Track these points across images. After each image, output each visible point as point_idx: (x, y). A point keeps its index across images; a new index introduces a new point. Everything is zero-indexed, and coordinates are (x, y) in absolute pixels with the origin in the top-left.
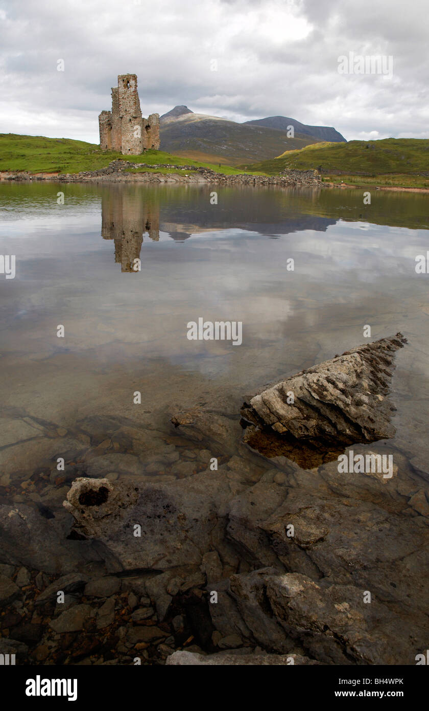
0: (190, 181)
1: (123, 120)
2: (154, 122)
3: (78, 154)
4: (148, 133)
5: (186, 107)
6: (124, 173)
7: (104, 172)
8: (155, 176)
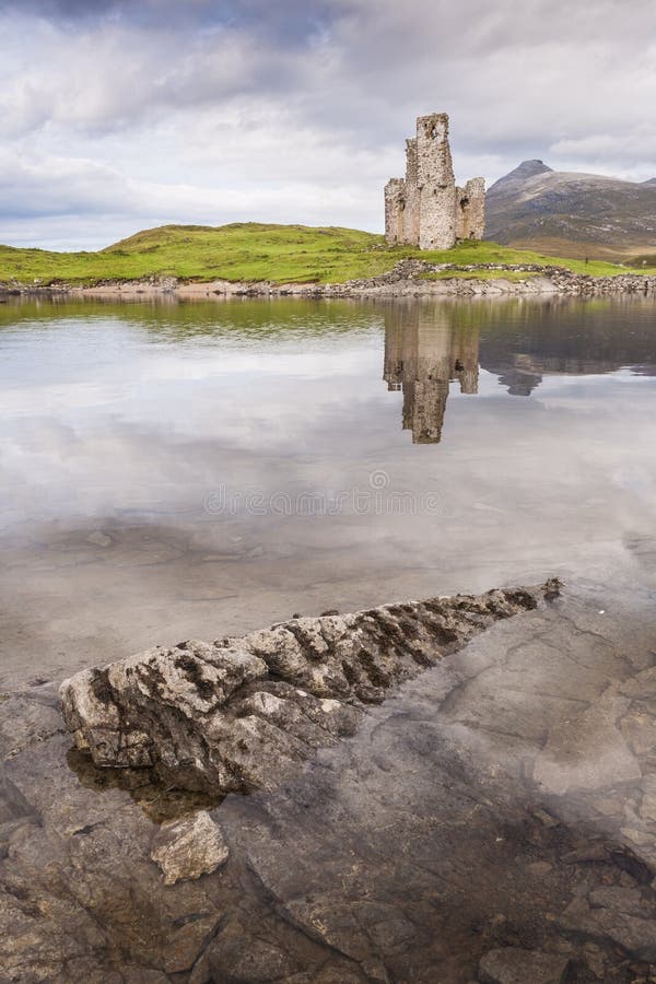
0: (527, 290)
1: (424, 192)
2: (476, 192)
3: (350, 252)
4: (464, 211)
5: (540, 162)
6: (417, 281)
7: (385, 280)
8: (467, 284)
